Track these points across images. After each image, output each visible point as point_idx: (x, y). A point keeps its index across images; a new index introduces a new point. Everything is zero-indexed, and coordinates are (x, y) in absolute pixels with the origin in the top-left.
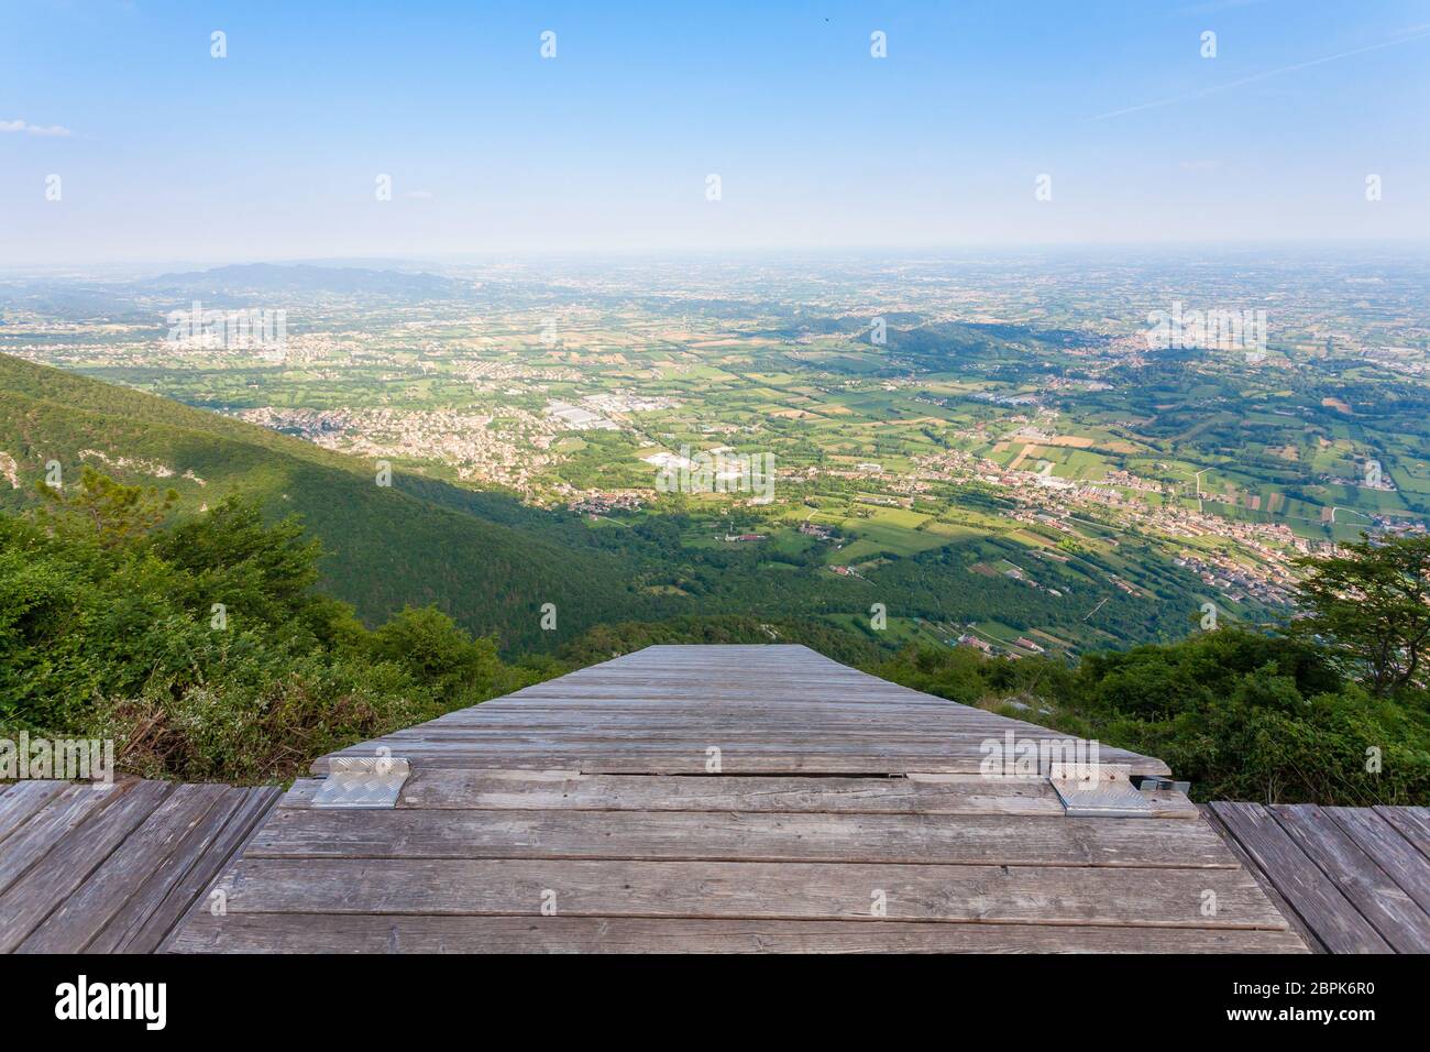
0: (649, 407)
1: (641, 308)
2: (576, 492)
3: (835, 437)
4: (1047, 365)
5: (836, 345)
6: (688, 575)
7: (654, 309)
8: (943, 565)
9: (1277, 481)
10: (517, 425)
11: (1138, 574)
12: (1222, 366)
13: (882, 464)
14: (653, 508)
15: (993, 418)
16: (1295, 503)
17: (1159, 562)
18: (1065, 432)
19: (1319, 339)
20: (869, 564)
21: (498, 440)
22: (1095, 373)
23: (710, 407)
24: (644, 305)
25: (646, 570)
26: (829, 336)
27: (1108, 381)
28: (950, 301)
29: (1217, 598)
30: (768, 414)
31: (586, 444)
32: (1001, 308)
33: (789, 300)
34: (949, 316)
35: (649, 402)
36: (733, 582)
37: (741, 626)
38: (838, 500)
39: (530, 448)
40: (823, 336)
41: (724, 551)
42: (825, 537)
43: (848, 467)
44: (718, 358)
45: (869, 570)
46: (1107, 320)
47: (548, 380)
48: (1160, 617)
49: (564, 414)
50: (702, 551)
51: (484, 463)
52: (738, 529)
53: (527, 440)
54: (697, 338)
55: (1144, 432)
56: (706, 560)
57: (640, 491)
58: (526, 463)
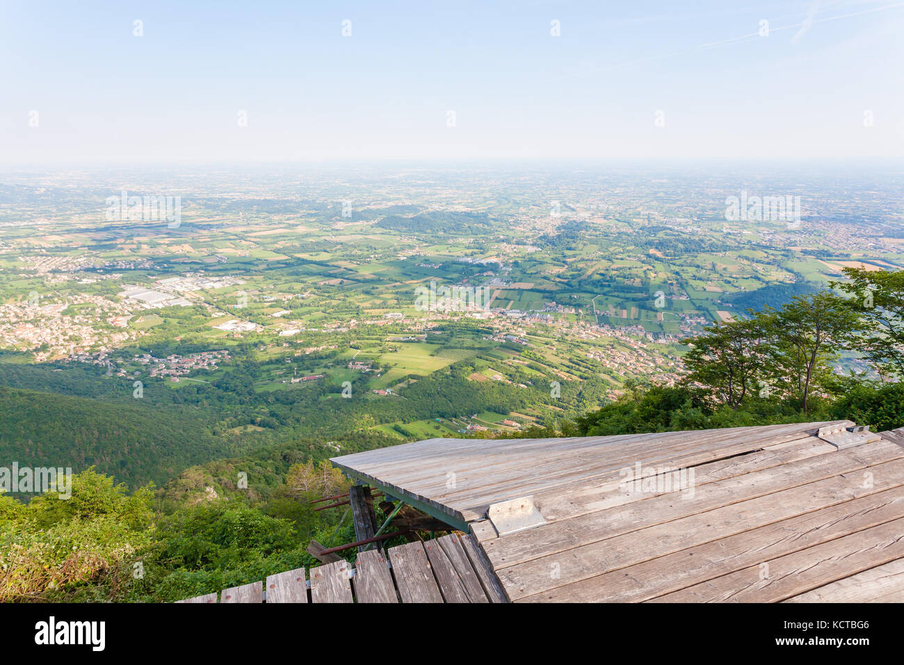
0: (218, 285)
1: (202, 207)
2: (157, 361)
3: (368, 297)
4: (501, 237)
5: (361, 230)
6: (264, 414)
7: (214, 207)
8: (451, 378)
9: (634, 300)
10: (94, 309)
11: (568, 367)
12: (598, 233)
13: (402, 312)
14: (228, 365)
15: (473, 273)
16: (643, 311)
17: (579, 357)
18: (517, 280)
19: (643, 215)
20: (401, 385)
21: (75, 324)
22: (530, 241)
23: (270, 281)
24: (205, 205)
25: (227, 416)
26: (356, 223)
27: (538, 246)
28: (437, 196)
29: (612, 375)
30: (315, 284)
31: (163, 319)
32: (470, 201)
33: (323, 198)
34: (437, 207)
35: (217, 281)
36: (301, 413)
37: (312, 446)
38: (374, 342)
39: (108, 327)
40: (351, 224)
41: (292, 391)
42: (368, 370)
43: (379, 317)
44: (271, 243)
45: (401, 389)
46: (533, 207)
47: (121, 269)
48: (584, 392)
49: (139, 296)
50: (273, 394)
51: (62, 345)
52: (301, 372)
53: (105, 321)
54: (253, 229)
55: (561, 276)
56: (277, 400)
57: (215, 353)
58: (106, 340)
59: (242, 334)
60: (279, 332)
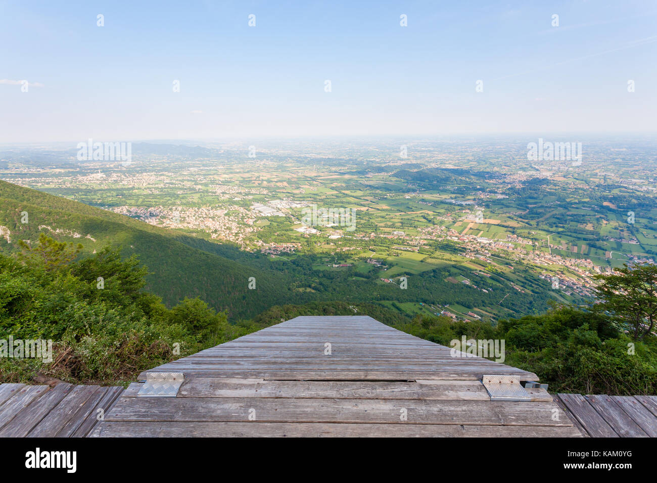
0: (299, 206)
1: (295, 161)
2: (265, 244)
3: (383, 219)
4: (478, 187)
5: (383, 178)
6: (316, 282)
7: (301, 162)
8: (433, 278)
9: (585, 239)
10: (239, 214)
11: (523, 282)
12: (557, 187)
13: (404, 232)
14: (300, 252)
15: (455, 211)
16: (593, 250)
17: (532, 277)
18: (487, 217)
19: (600, 176)
20: (399, 278)
21: (230, 221)
22: (500, 191)
24: (297, 160)
25: (297, 281)
26: (380, 174)
27: (506, 194)
28: (434, 159)
29: (559, 293)
31: (270, 222)
32: (457, 162)
33: (362, 158)
34: (434, 165)
35: (298, 204)
36: (337, 286)
37: (340, 307)
38: (384, 248)
39: (244, 224)
40: (377, 174)
41: (333, 272)
42: (379, 265)
43: (389, 233)
44: (329, 184)
45: (399, 280)
46: (504, 167)
47: (253, 194)
48: (534, 302)
49: (260, 209)
50: (322, 272)
51: (223, 231)
52: (339, 261)
53: (243, 221)
54: (320, 175)
55: (523, 217)
56: (324, 276)
57: (294, 244)
58: (242, 231)
59: (309, 235)
60: (329, 236)
